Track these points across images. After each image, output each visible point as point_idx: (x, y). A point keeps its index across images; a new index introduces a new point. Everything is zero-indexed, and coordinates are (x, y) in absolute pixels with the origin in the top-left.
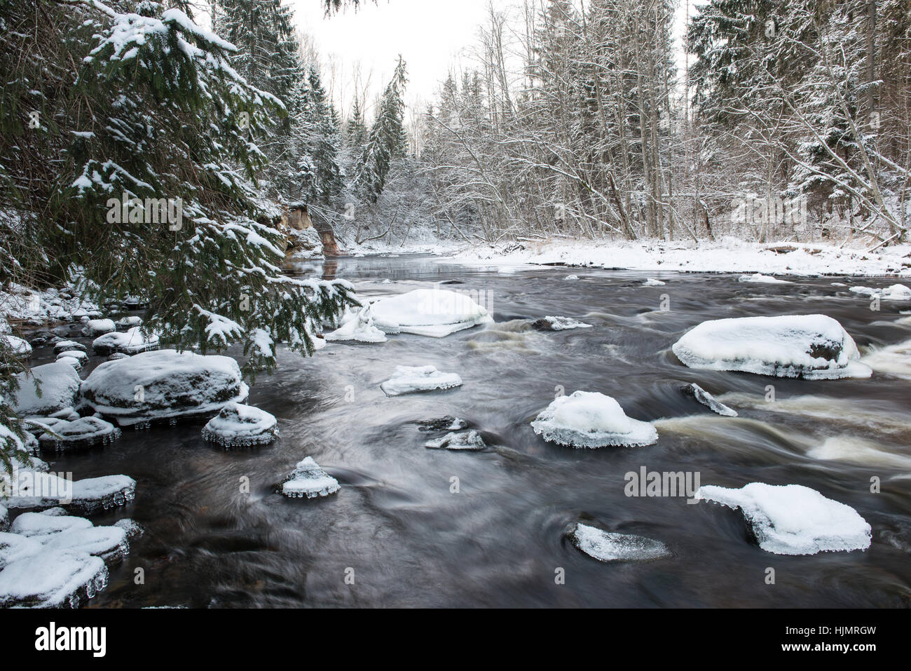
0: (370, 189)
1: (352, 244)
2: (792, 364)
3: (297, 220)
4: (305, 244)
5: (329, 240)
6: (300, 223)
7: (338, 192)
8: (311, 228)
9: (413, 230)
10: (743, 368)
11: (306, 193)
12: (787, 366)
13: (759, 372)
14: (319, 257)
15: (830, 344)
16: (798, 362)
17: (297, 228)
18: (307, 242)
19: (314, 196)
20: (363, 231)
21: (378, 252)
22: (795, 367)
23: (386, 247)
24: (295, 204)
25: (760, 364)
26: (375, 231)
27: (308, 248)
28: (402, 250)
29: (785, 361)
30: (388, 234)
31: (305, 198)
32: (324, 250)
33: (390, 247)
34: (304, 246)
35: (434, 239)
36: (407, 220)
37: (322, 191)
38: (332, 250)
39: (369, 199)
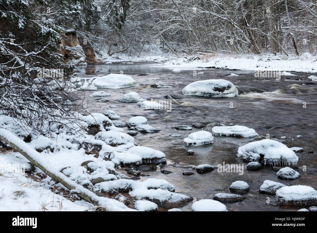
0: (117, 20)
1: (105, 55)
2: (208, 93)
3: (70, 41)
4: (75, 56)
5: (90, 53)
6: (72, 43)
7: (96, 22)
8: (79, 46)
9: (147, 46)
10: (196, 94)
11: (75, 24)
12: (207, 93)
13: (199, 95)
14: (84, 64)
15: (220, 87)
16: (210, 92)
17: (70, 46)
18: (76, 54)
19: (81, 26)
20: (113, 47)
21: (122, 61)
22: (209, 94)
23: (127, 57)
24: (69, 31)
25: (200, 93)
26: (121, 47)
27: (77, 58)
28: (138, 60)
29: (206, 92)
30: (129, 49)
31: (75, 27)
32: (87, 59)
33: (130, 58)
34: (74, 57)
35: (160, 52)
36: (142, 40)
37: (85, 23)
38: (92, 59)
39: (116, 26)
